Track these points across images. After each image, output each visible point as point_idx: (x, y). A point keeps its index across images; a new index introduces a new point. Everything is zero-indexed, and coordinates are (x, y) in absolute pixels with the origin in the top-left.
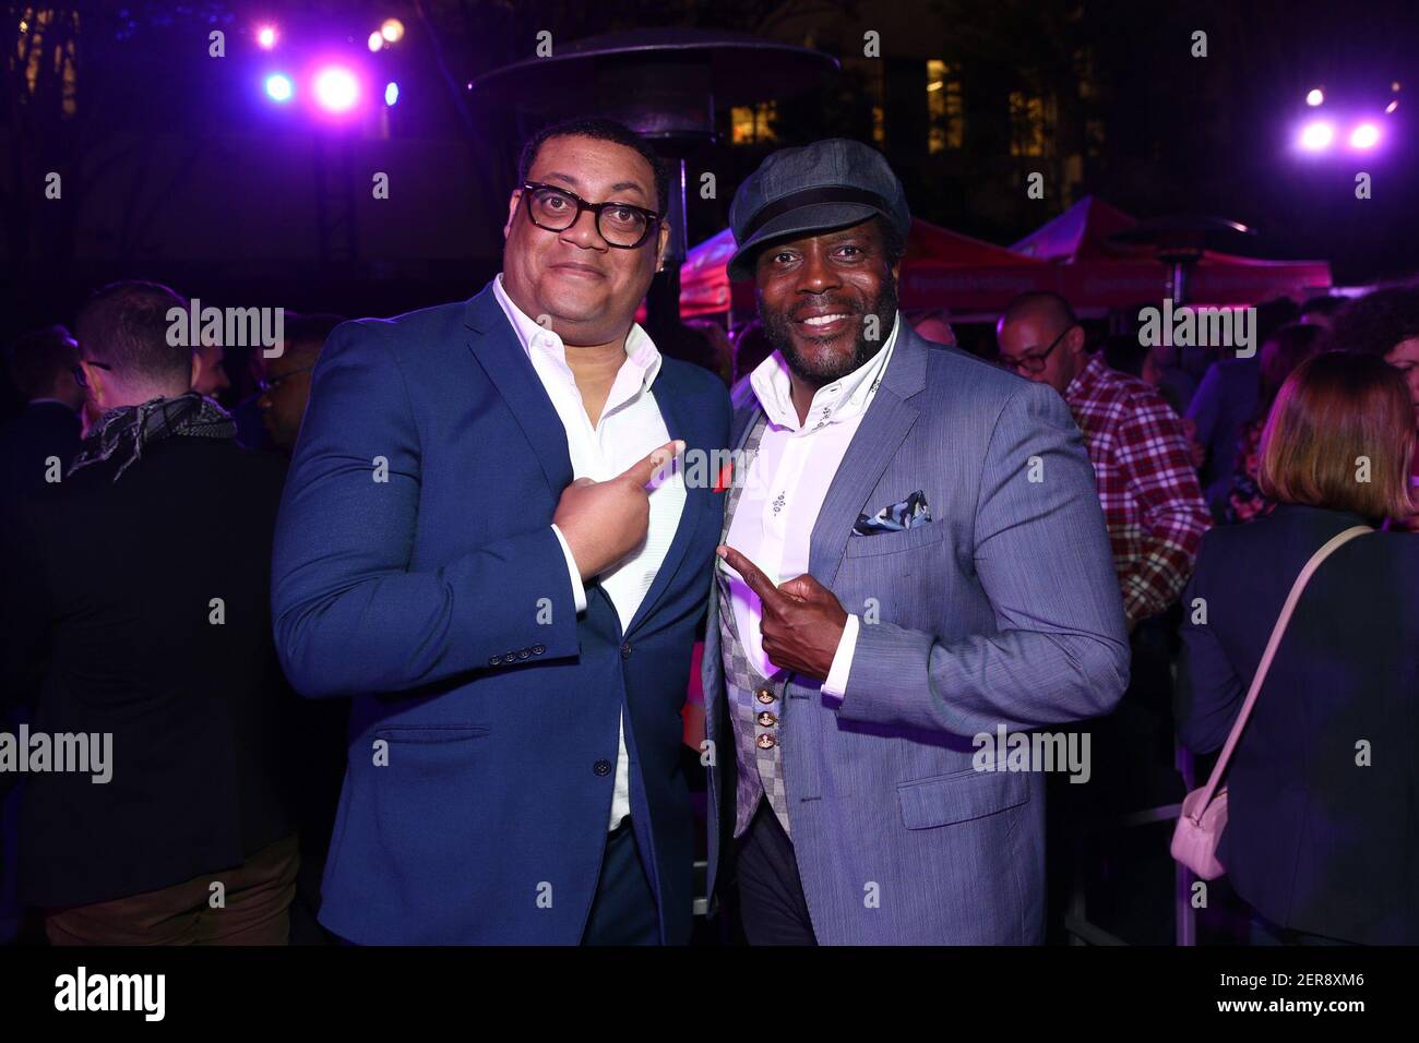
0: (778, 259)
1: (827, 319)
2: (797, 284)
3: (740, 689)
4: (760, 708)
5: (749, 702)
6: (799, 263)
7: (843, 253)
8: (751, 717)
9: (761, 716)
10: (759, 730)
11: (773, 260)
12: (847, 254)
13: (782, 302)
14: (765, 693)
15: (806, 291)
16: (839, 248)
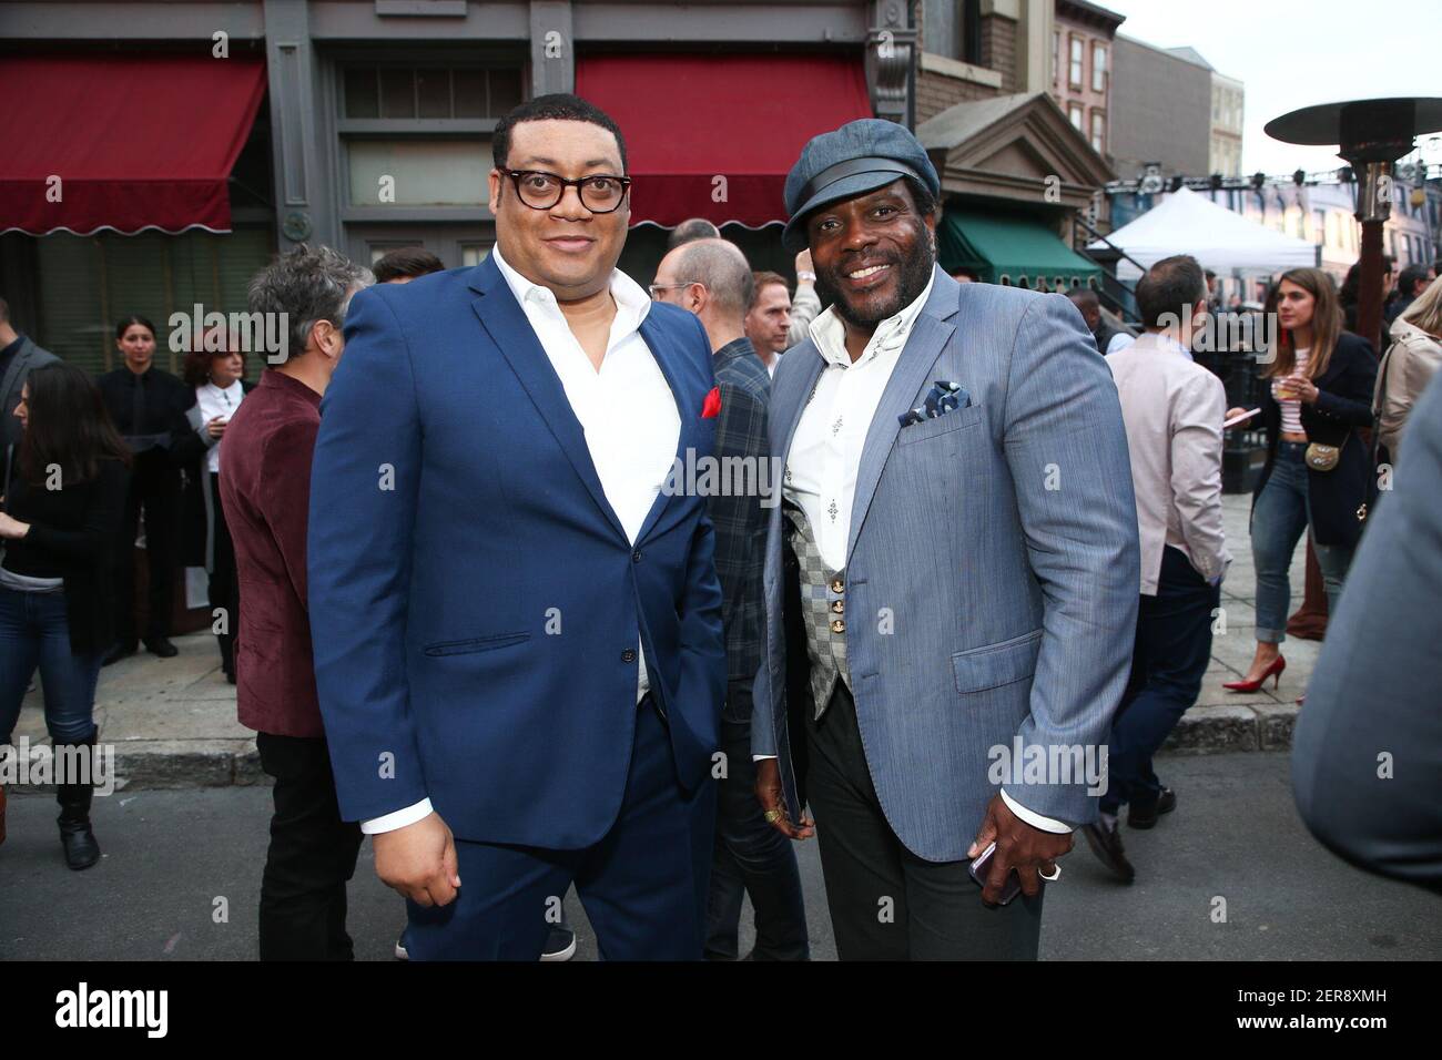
0: (824, 227)
1: (869, 271)
2: (840, 244)
3: (814, 586)
4: (834, 597)
5: (824, 595)
6: (841, 228)
7: (878, 214)
8: (826, 608)
9: (835, 604)
10: (832, 617)
11: (820, 228)
12: (882, 214)
13: (830, 261)
14: (838, 584)
15: (847, 250)
16: (875, 209)
